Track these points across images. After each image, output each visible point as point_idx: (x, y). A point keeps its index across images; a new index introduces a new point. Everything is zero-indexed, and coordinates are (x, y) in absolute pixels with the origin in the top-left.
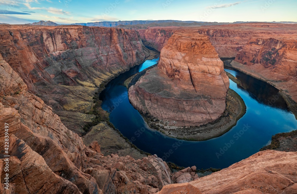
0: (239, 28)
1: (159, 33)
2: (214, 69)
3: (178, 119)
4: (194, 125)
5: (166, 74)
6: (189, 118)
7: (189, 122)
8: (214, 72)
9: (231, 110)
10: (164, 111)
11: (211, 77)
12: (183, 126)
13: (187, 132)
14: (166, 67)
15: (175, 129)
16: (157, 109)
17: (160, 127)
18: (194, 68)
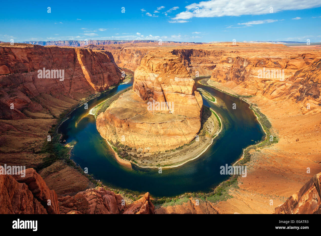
0: (212, 48)
1: (135, 54)
2: (186, 88)
3: (152, 145)
4: (169, 149)
5: (140, 96)
6: (164, 142)
7: (164, 146)
8: (187, 92)
9: (207, 128)
10: (137, 138)
11: (185, 97)
12: (158, 151)
13: (162, 158)
14: (140, 89)
15: (149, 155)
16: (130, 137)
17: (132, 157)
18: (167, 89)
